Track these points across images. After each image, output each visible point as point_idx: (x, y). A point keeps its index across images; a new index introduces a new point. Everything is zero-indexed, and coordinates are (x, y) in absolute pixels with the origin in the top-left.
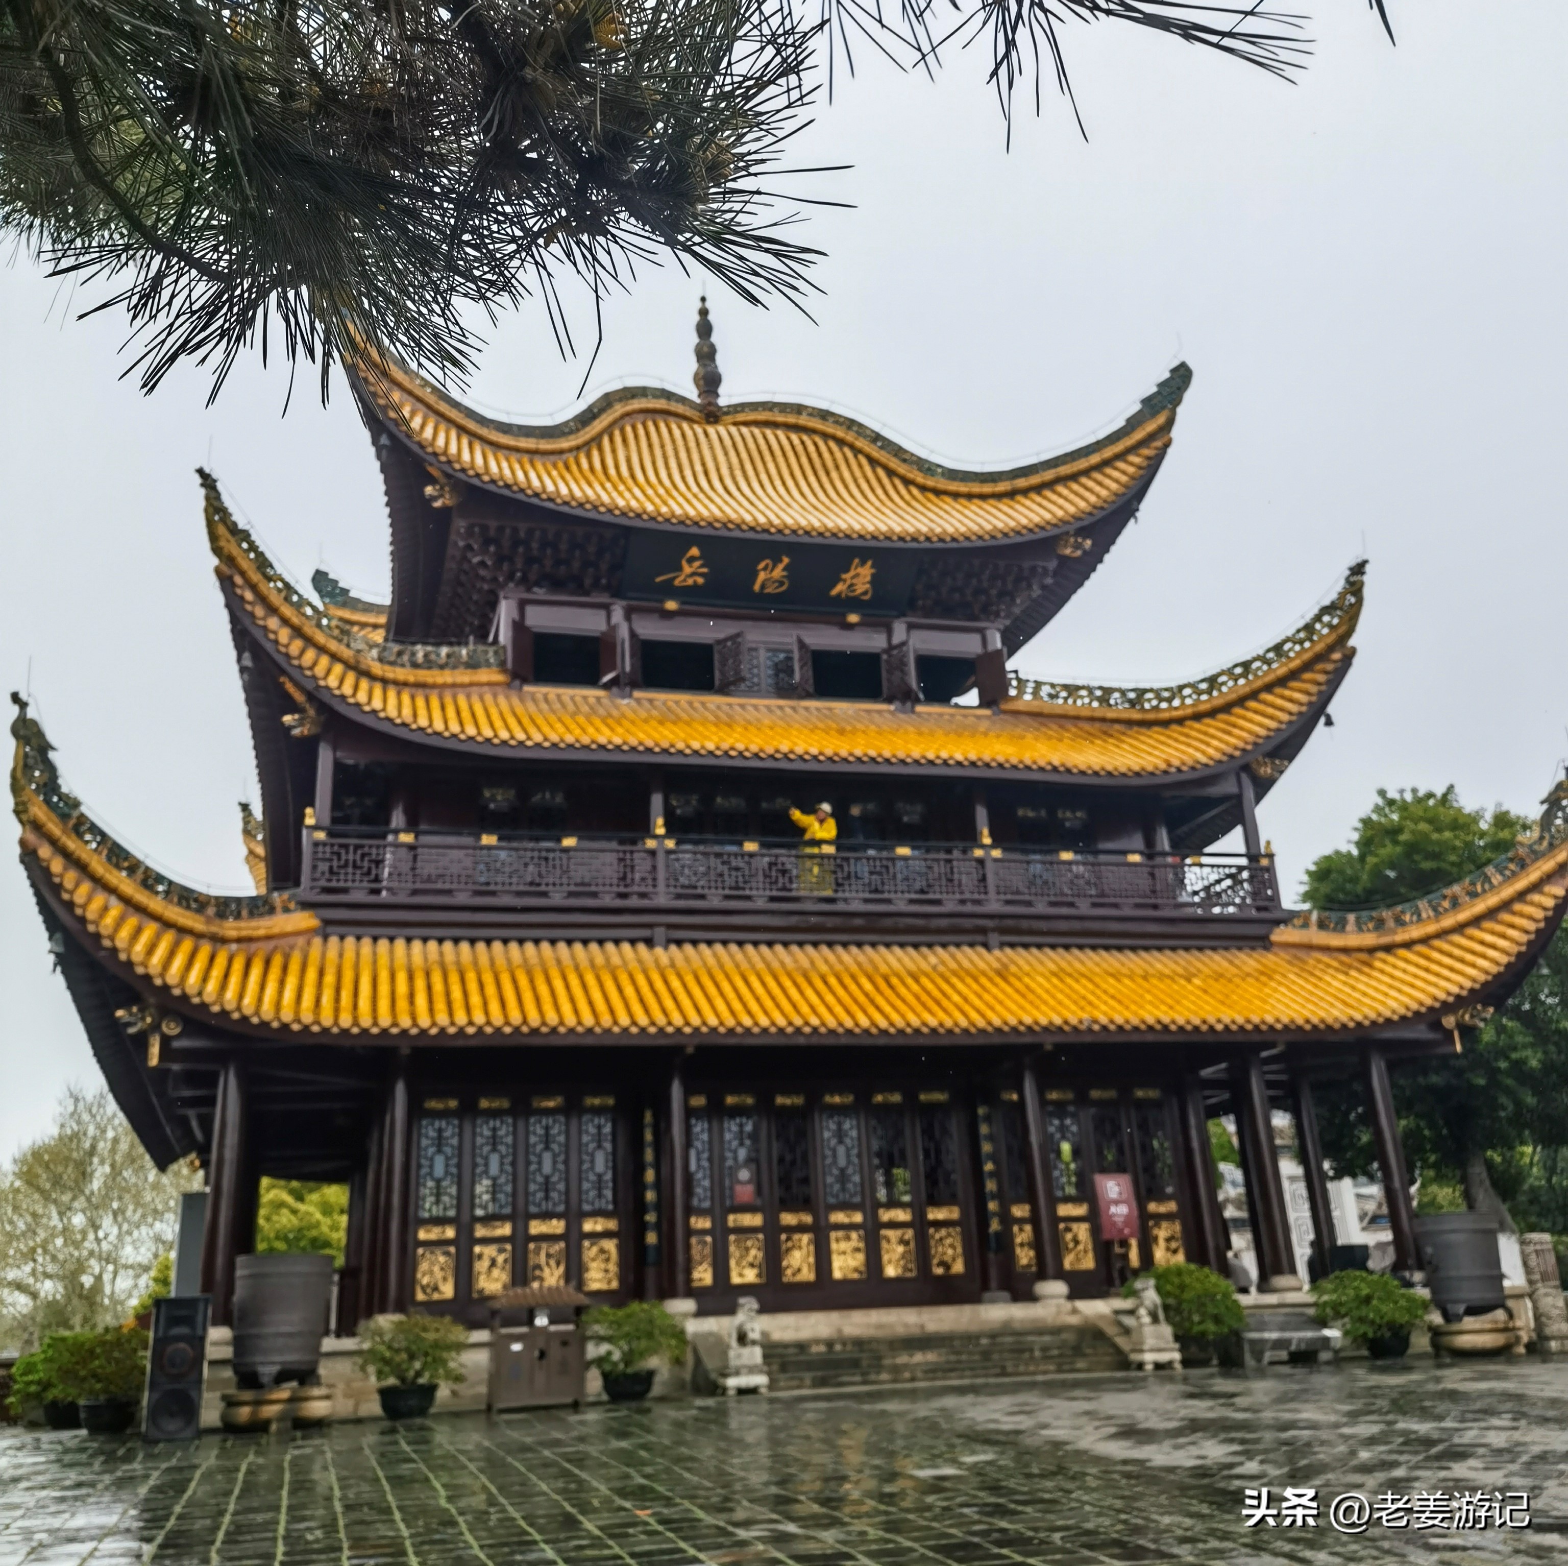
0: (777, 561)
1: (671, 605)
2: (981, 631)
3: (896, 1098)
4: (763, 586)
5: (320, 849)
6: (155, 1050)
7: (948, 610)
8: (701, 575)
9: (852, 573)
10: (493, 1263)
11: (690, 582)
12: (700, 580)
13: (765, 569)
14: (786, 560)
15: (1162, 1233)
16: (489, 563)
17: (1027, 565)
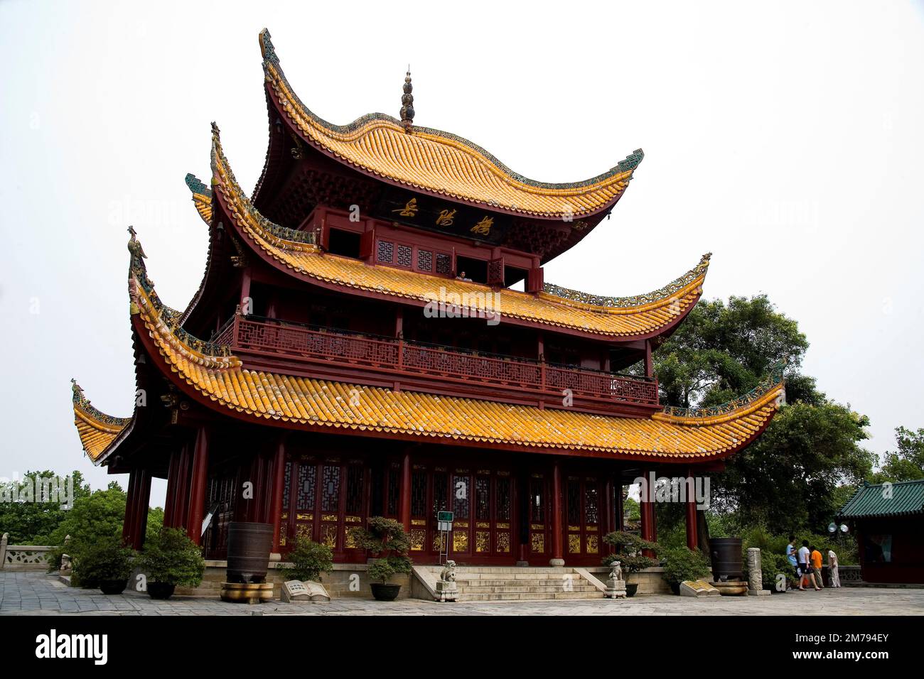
0: (451, 211)
1: (396, 224)
2: (532, 258)
3: (487, 473)
4: (441, 222)
5: (243, 325)
6: (176, 417)
7: (518, 246)
8: (413, 212)
9: (483, 222)
10: (305, 532)
11: (408, 215)
12: (413, 215)
13: (444, 214)
14: (455, 211)
15: (590, 540)
16: (314, 190)
17: (558, 231)
